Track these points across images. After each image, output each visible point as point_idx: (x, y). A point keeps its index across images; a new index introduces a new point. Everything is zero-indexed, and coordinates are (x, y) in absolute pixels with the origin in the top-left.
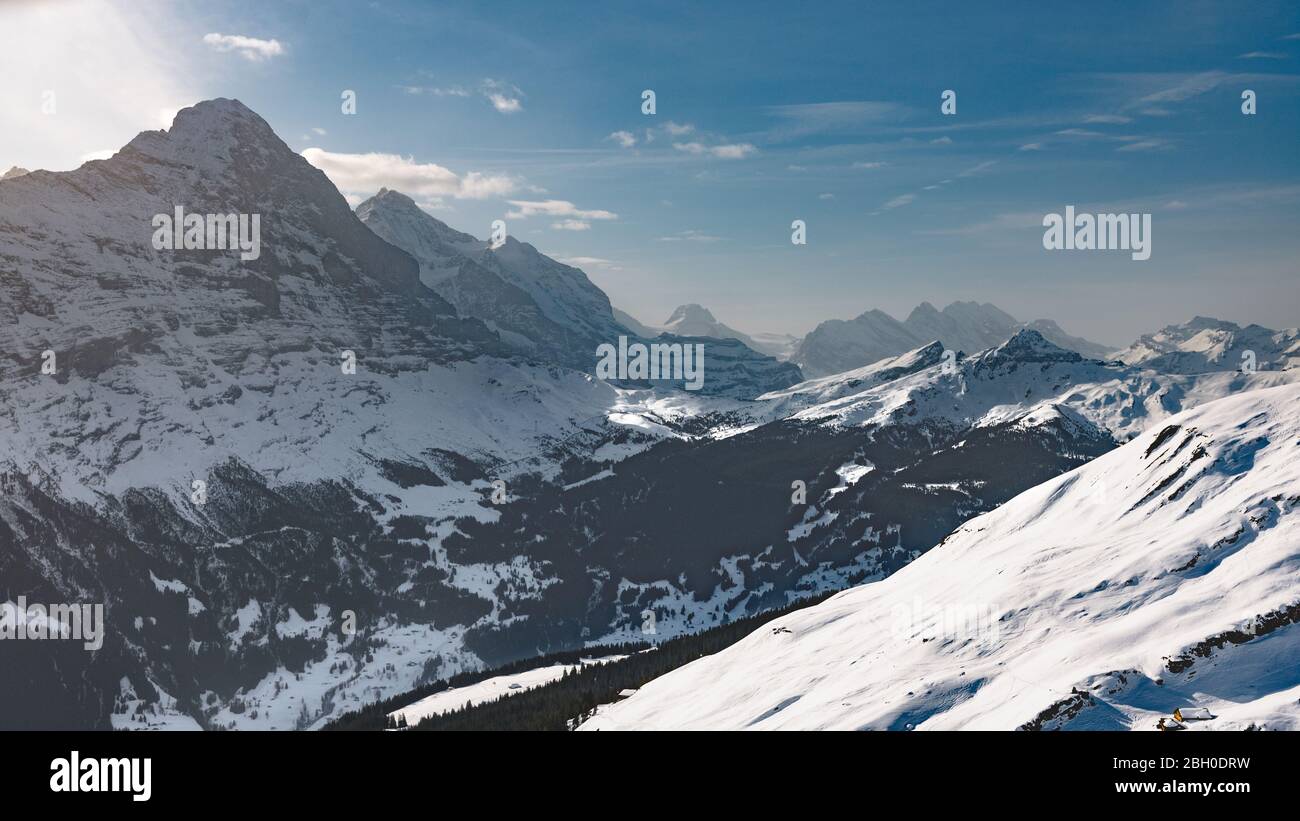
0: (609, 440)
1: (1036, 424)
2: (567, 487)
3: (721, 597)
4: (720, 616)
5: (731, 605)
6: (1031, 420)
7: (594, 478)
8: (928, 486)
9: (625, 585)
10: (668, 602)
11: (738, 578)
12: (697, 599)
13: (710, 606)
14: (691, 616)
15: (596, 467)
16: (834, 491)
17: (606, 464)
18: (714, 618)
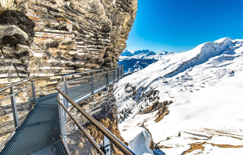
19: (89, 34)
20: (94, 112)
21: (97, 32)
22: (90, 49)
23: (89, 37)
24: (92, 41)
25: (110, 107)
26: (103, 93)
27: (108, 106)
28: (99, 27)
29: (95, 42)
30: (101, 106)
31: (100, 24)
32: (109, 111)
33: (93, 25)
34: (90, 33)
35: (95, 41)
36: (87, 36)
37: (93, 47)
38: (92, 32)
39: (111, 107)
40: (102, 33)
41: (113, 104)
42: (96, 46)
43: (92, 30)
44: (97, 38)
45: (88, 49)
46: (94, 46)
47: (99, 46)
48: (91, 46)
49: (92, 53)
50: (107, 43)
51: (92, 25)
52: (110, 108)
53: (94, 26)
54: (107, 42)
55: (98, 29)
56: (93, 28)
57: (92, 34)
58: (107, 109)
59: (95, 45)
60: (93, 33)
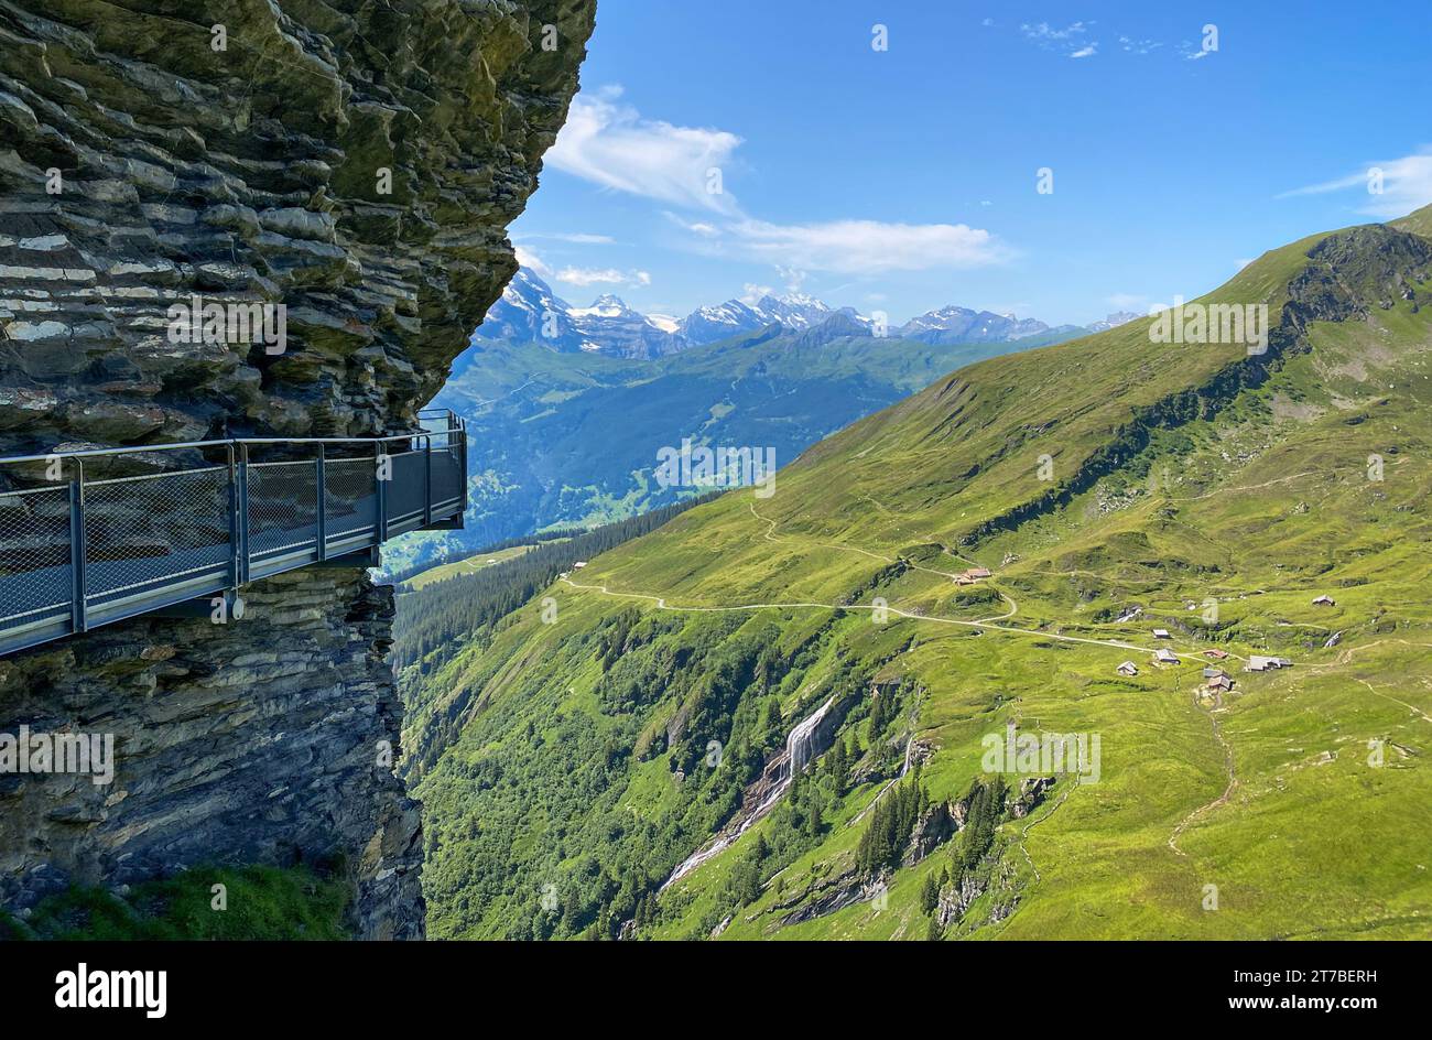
0: (553, 388)
1: (843, 377)
2: (523, 421)
3: (632, 496)
4: (631, 509)
5: (638, 503)
6: (841, 375)
7: (543, 414)
8: (772, 419)
9: (566, 489)
10: (595, 500)
11: (643, 483)
12: (615, 498)
13: (624, 503)
14: (611, 510)
15: (542, 407)
16: (708, 423)
17: (551, 405)
18: (627, 511)
19: (123, 176)
20: (150, 825)
21: (208, 161)
22: (123, 292)
23: (120, 197)
24: (148, 232)
25: (316, 784)
26: (251, 659)
27: (298, 783)
28: (226, 121)
29: (182, 240)
30: (229, 777)
31: (239, 92)
32: (306, 817)
33: (170, 105)
34: (133, 166)
35: (176, 228)
36: (107, 191)
37: (156, 274)
38: (156, 161)
39: (323, 790)
40: (251, 164)
41: (351, 759)
42: (187, 268)
43: (157, 141)
44: (199, 202)
45: (105, 292)
46: (164, 267)
47: (210, 268)
48: (141, 268)
49: (139, 321)
50: (297, 245)
51: (161, 102)
52: (314, 793)
53: (175, 113)
54: (294, 233)
55: (214, 136)
56: (167, 127)
57: (161, 170)
58: (290, 807)
59: (178, 259)
60: (170, 168)
